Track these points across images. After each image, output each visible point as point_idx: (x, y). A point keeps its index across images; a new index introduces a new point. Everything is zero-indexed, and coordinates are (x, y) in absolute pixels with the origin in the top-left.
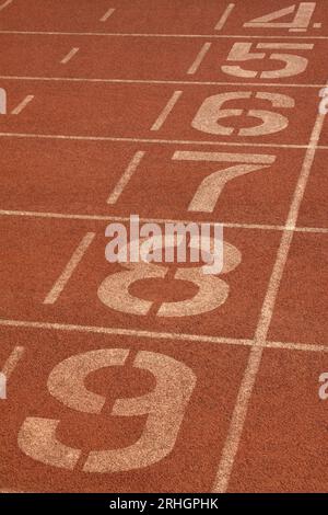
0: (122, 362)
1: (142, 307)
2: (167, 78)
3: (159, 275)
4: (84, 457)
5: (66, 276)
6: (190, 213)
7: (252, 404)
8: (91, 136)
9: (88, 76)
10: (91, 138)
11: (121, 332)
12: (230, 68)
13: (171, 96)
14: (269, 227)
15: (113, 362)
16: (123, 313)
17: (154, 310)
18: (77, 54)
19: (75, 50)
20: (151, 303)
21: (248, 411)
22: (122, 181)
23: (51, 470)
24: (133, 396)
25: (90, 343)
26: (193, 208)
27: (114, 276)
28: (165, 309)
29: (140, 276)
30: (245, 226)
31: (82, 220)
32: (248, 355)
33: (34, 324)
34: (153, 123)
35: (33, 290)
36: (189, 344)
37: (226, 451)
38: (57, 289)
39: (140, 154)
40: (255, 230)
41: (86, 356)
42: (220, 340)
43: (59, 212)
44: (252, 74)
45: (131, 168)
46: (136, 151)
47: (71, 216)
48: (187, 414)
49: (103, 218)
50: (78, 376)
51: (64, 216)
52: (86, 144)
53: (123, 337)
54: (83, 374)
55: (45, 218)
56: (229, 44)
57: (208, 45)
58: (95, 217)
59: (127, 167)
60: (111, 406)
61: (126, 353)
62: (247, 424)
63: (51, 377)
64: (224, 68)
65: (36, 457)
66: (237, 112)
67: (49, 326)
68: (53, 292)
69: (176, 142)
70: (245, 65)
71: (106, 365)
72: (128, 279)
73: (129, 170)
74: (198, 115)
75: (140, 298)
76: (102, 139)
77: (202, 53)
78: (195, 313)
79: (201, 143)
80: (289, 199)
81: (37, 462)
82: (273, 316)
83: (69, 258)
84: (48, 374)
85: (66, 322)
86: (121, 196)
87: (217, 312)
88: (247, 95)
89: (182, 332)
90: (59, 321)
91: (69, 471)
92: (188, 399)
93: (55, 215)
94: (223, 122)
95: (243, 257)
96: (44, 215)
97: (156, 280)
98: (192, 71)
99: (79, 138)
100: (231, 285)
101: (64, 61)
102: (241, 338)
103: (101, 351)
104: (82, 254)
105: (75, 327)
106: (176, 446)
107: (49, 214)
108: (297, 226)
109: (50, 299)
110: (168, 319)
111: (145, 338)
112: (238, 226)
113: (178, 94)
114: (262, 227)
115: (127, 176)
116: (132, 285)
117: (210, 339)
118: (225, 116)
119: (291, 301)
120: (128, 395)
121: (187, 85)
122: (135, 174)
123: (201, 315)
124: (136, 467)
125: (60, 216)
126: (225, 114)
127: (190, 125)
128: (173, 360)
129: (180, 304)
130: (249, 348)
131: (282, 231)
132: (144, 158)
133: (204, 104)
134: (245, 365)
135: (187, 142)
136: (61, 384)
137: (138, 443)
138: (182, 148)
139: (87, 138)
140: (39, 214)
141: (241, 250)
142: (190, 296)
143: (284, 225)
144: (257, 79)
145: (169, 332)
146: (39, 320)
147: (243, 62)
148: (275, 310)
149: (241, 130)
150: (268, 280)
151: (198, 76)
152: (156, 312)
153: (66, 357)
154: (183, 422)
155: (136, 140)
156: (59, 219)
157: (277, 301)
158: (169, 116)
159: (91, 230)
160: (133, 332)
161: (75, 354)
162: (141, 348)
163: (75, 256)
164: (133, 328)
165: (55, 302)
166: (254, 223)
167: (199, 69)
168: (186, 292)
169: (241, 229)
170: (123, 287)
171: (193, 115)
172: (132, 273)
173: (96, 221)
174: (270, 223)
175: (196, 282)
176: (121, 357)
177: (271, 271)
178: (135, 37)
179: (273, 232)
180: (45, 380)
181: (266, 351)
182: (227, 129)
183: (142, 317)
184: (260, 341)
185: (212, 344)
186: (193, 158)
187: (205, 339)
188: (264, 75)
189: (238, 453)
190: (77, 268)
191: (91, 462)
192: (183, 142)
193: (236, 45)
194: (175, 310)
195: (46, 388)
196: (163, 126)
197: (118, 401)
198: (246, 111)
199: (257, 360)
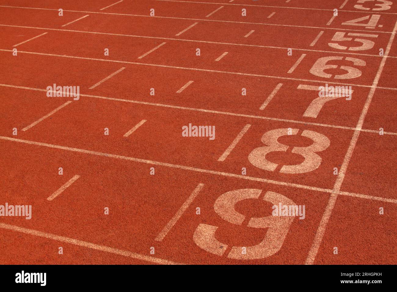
0: (257, 197)
1: (272, 167)
2: (299, 47)
3: (283, 150)
4: (229, 250)
5: (232, 147)
6: (304, 117)
7: (328, 227)
8: (255, 74)
9: (257, 44)
10: (255, 75)
11: (259, 180)
12: (333, 44)
13: (300, 56)
14: (347, 128)
15: (252, 196)
16: (261, 170)
17: (278, 169)
18: (253, 33)
19: (253, 31)
20: (277, 165)
21: (326, 231)
22: (269, 98)
23: (210, 255)
24: (261, 216)
25: (241, 184)
26: (306, 115)
27: (259, 148)
28: (285, 169)
29: (273, 150)
30: (334, 126)
31: (245, 117)
32: (329, 198)
33: (211, 172)
34: (289, 69)
35: (214, 153)
36: (296, 189)
37: (310, 253)
38: (227, 153)
39: (280, 85)
40: (339, 129)
41: (237, 192)
42: (314, 189)
43: (233, 112)
44: (345, 48)
45: (275, 92)
46: (278, 83)
47: (239, 115)
48: (290, 230)
49: (256, 117)
50: (232, 203)
51: (235, 115)
52: (252, 78)
53: (259, 183)
54: (234, 202)
55: (225, 115)
56: (333, 33)
57: (322, 32)
58: (252, 116)
59: (272, 91)
60: (248, 221)
61: (260, 192)
62: (324, 238)
63: (216, 202)
64: (330, 44)
65: (202, 247)
66: (335, 67)
67: (219, 173)
68: (224, 155)
69: (300, 80)
70: (341, 43)
71: (248, 198)
72: (266, 151)
73: (273, 92)
74: (314, 66)
75: (272, 162)
76: (261, 76)
77: (319, 36)
78: (301, 172)
79: (313, 81)
80: (359, 113)
81: (202, 250)
82: (345, 177)
83: (235, 137)
84: (215, 200)
85: (229, 172)
86: (267, 106)
87: (313, 173)
88: (341, 58)
89: (293, 182)
90: (225, 171)
91: (220, 257)
92: (292, 221)
93: (231, 114)
94: (326, 71)
95: (331, 144)
96: (225, 113)
97: (282, 152)
98: (312, 45)
99: (249, 75)
100: (323, 158)
101: (246, 36)
102: (326, 188)
103: (246, 189)
104: (242, 135)
105: (233, 175)
106: (282, 247)
107: (228, 113)
108: (362, 128)
109: (222, 159)
110: (286, 175)
111: (271, 184)
112: (330, 126)
113: (304, 55)
114: (343, 128)
115: (272, 96)
116: (268, 154)
117: (308, 187)
118: (328, 68)
119: (355, 169)
120: (258, 216)
121: (309, 51)
122: (276, 95)
123: (304, 174)
124: (258, 258)
125: (233, 114)
126: (328, 67)
127: (309, 72)
128: (286, 198)
129: (293, 167)
130: (329, 194)
131: (354, 131)
132: (282, 87)
133: (317, 62)
134: (326, 204)
135: (306, 80)
136: (222, 206)
137: (260, 244)
138: (303, 83)
139: (253, 75)
140: (222, 113)
141: (330, 139)
142: (299, 163)
143: (355, 127)
144: (347, 51)
145: (285, 182)
146: (214, 170)
147: (340, 42)
148: (346, 174)
149: (336, 76)
150: (344, 157)
151: (315, 47)
152: (279, 170)
153: (226, 192)
154: (288, 234)
155: (279, 78)
156: (232, 116)
157: (348, 169)
158: (298, 66)
159: (249, 123)
160: (265, 180)
161: (232, 190)
162: (269, 190)
163: (238, 136)
164: (265, 178)
165: (224, 161)
166: (339, 125)
167: (316, 44)
168: (297, 160)
169: (331, 128)
170: (263, 155)
171: (310, 67)
172: (268, 148)
173: (252, 118)
174: (347, 126)
175: (304, 155)
176: (257, 194)
177: (346, 152)
178: (284, 27)
179: (349, 131)
180: (213, 203)
181: (339, 197)
182: (329, 75)
183: (272, 172)
184: (336, 191)
185: (309, 190)
186: (309, 89)
187: (306, 187)
188: (351, 49)
189: (318, 255)
190: (239, 143)
191: (233, 252)
192: (304, 80)
193: (337, 33)
194: (290, 170)
195: (213, 208)
196: (294, 71)
197: (252, 219)
198: (339, 66)
199: (334, 201)
